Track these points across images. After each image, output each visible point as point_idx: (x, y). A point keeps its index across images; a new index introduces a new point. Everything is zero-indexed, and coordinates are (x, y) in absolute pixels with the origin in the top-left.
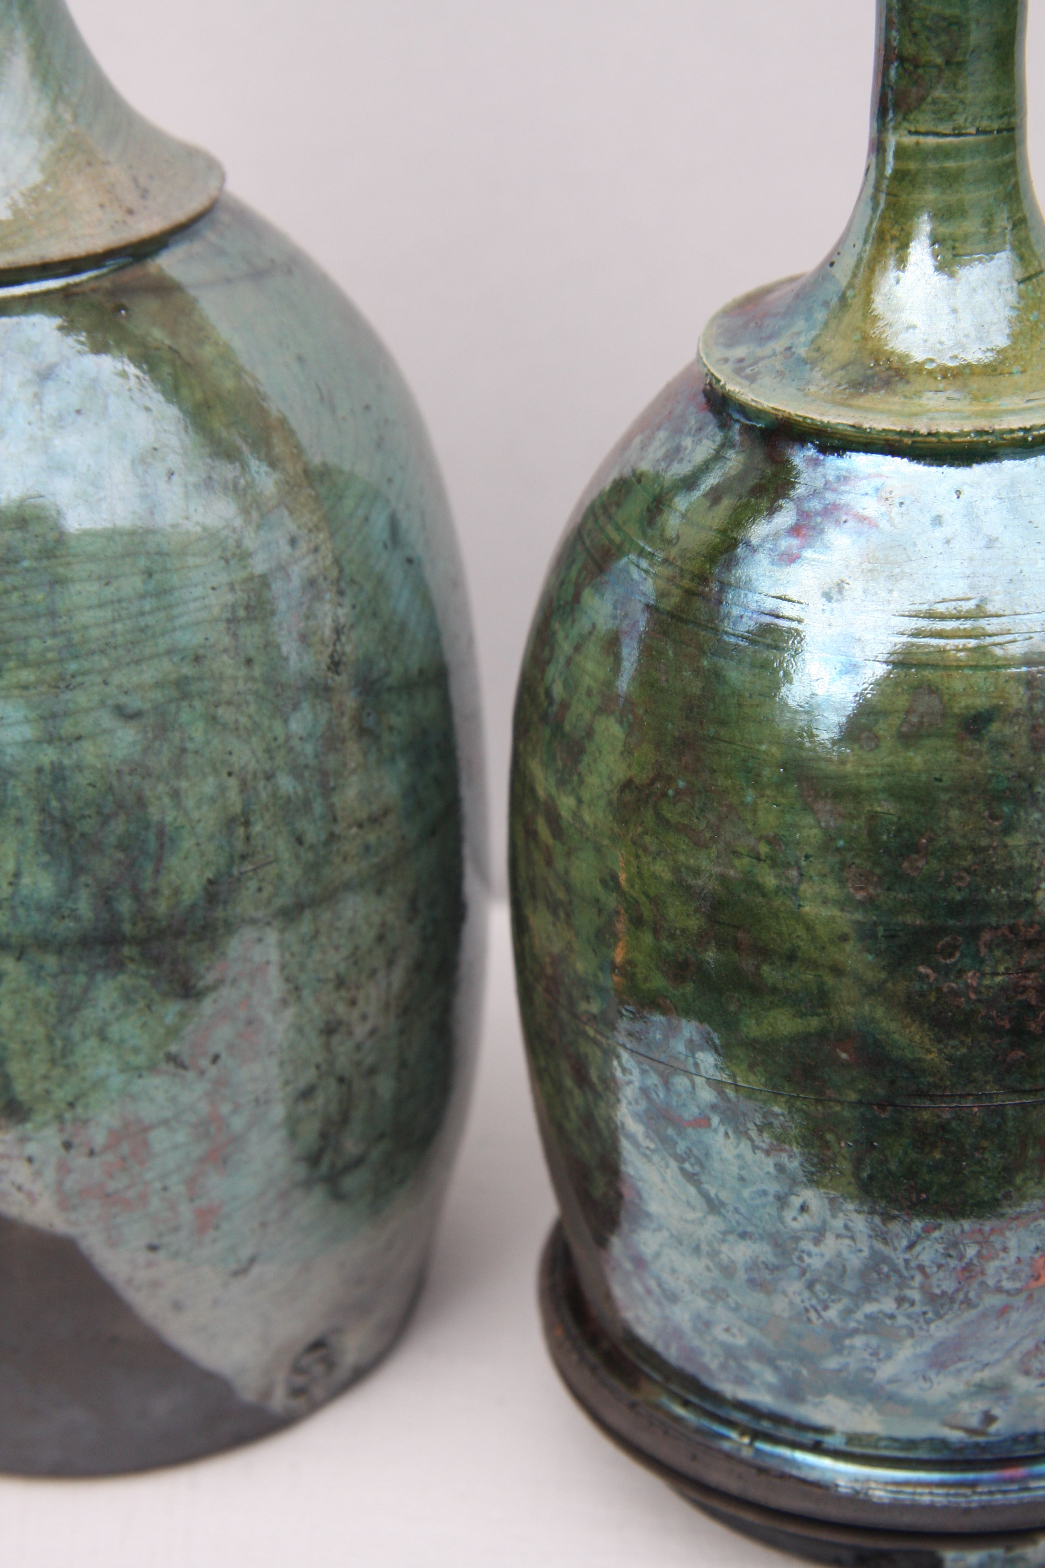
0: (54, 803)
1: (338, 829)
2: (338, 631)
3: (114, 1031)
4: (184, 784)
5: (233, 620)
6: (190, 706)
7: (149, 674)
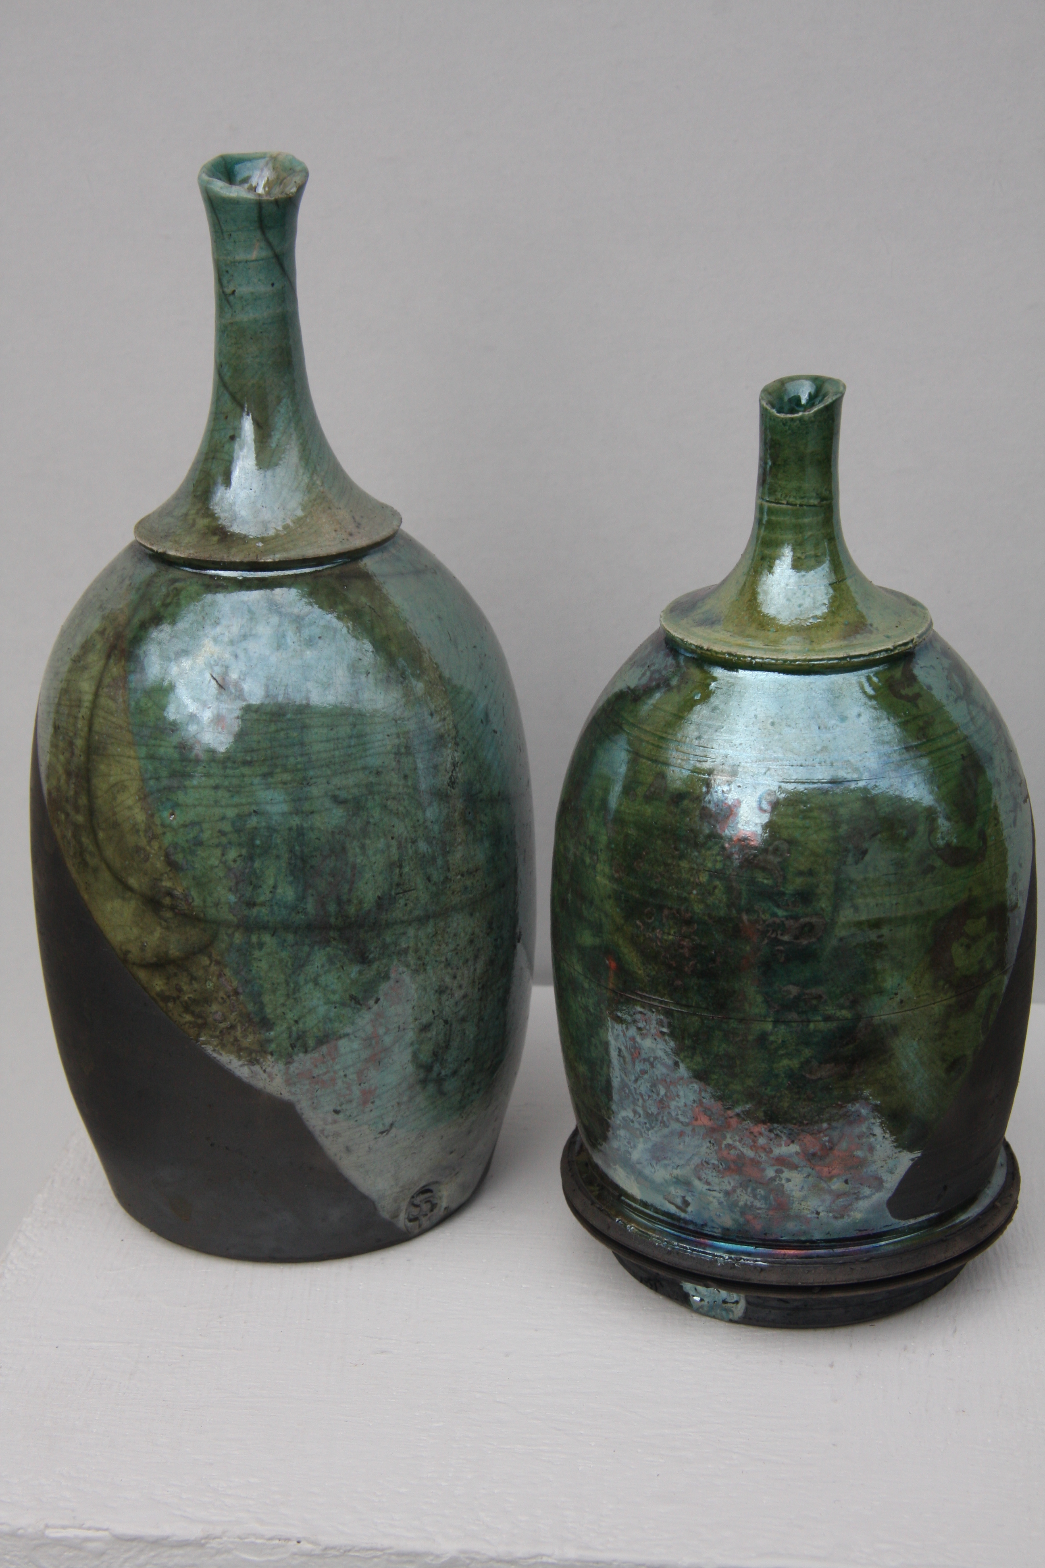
0: (297, 848)
1: (450, 875)
2: (454, 765)
3: (322, 980)
4: (368, 842)
5: (398, 754)
6: (373, 799)
7: (351, 780)
